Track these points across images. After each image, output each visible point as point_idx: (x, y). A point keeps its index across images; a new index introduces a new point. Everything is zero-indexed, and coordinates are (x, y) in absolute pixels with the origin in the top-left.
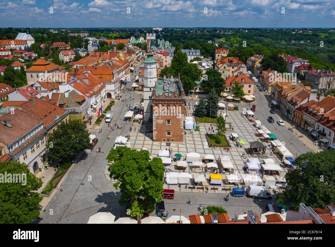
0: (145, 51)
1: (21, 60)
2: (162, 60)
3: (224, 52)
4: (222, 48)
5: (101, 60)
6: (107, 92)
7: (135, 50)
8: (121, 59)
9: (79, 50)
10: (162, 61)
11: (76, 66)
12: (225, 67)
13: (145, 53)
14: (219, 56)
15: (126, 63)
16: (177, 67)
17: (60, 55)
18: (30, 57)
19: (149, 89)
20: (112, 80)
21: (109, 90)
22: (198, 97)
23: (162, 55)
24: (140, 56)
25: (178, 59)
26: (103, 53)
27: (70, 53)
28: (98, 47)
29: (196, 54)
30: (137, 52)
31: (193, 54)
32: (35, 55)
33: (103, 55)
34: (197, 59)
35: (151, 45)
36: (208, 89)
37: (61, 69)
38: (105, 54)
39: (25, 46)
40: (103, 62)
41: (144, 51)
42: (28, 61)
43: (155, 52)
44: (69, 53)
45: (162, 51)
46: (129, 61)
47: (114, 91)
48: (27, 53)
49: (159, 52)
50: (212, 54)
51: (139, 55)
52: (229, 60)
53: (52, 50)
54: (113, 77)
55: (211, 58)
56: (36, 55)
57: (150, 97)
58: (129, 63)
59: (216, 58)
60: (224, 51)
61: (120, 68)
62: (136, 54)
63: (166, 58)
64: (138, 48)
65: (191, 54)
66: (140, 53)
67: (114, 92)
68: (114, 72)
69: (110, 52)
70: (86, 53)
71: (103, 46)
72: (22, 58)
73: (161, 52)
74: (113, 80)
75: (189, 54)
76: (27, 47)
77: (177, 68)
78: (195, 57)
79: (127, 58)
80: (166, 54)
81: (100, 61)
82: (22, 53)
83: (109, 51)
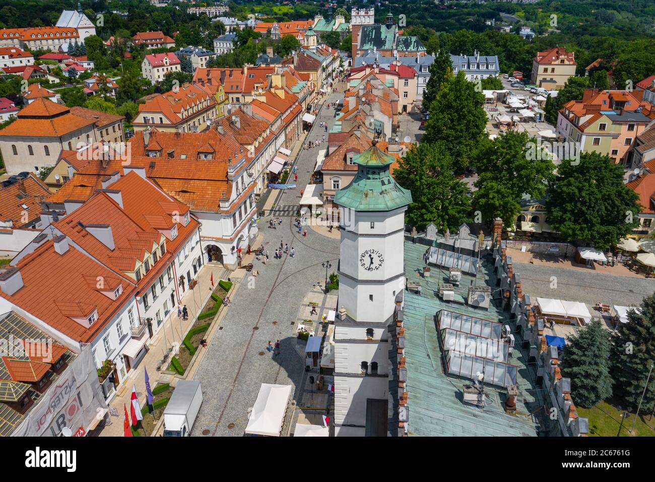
0: (346, 54)
1: (51, 79)
2: (397, 92)
3: (562, 61)
4: (556, 50)
5: (223, 91)
6: (205, 244)
7: (320, 59)
8: (275, 95)
9: (191, 52)
10: (396, 98)
11: (144, 118)
12: (603, 127)
13: (346, 60)
14: (546, 70)
15: (291, 107)
16: (450, 128)
17: (143, 65)
18: (72, 72)
19: (361, 333)
20: (221, 205)
21: (212, 239)
22: (531, 251)
23: (396, 78)
24: (333, 71)
25: (454, 104)
26: (231, 71)
27: (168, 60)
28: (235, 44)
29: (487, 67)
30: (324, 64)
31: (478, 67)
32: (89, 64)
33: (230, 76)
34: (492, 82)
35: (363, 42)
36: (574, 230)
37: (105, 123)
38: (236, 72)
39: (70, 44)
40: (231, 96)
41: (344, 55)
42: (70, 80)
43: (377, 70)
44: (164, 61)
45: (394, 63)
46: (300, 96)
47: (232, 240)
48: (71, 60)
49: (385, 66)
50: (524, 65)
51: (330, 69)
52: (610, 97)
53: (131, 52)
54: (229, 192)
55: (519, 74)
56: (92, 65)
57: (364, 365)
58: (300, 104)
59: (539, 78)
60: (562, 57)
61: (268, 131)
62: (324, 70)
63: (406, 84)
64: (330, 49)
65: (474, 68)
66: (335, 62)
67: (230, 246)
68: (231, 172)
69: (249, 69)
70: (208, 57)
71: (247, 42)
72: (57, 73)
73: (392, 66)
74: (227, 204)
75: (469, 67)
76: (73, 44)
77: (449, 132)
78: (485, 77)
79: (295, 89)
80: (406, 73)
81: (220, 96)
82: (60, 61)
83: (246, 66)
